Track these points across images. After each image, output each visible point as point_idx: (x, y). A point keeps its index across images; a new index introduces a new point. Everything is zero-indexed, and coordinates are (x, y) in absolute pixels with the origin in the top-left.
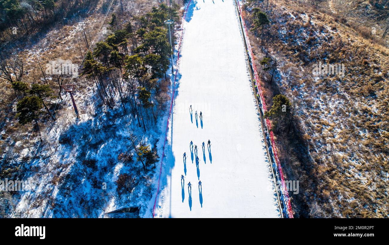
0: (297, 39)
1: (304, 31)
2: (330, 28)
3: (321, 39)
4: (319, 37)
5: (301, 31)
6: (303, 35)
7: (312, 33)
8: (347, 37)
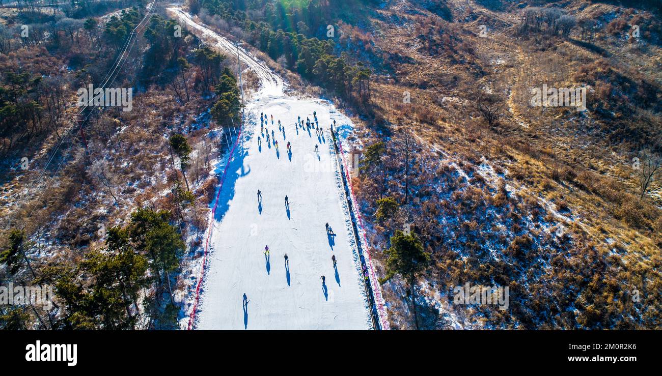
0: (488, 243)
1: (498, 216)
2: (554, 206)
3: (544, 242)
4: (538, 237)
5: (491, 219)
6: (499, 230)
7: (516, 224)
8: (602, 236)
